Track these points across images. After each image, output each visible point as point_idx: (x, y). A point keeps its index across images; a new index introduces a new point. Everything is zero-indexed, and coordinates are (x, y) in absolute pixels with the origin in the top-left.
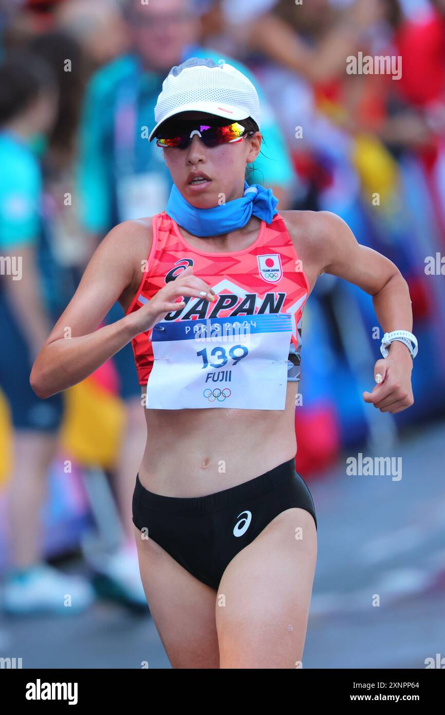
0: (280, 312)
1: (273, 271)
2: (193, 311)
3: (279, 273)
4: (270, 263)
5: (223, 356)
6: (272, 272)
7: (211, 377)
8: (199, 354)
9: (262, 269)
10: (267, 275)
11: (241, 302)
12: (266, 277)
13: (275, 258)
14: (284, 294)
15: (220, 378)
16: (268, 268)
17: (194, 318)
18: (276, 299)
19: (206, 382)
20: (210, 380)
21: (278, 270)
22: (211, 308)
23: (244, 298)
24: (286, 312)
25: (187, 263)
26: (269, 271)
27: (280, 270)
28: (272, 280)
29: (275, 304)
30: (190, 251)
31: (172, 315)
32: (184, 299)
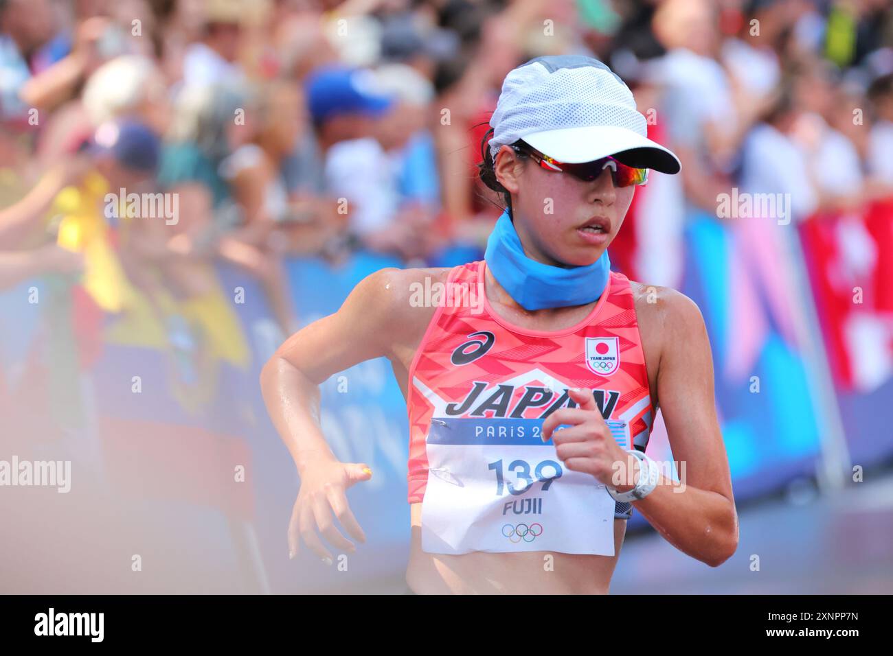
0: (610, 418)
1: (606, 359)
2: (488, 404)
3: (615, 363)
4: (602, 348)
5: (526, 475)
6: (605, 361)
7: (510, 507)
8: (491, 467)
9: (590, 356)
10: (597, 365)
11: (558, 399)
12: (596, 367)
13: (612, 343)
14: (618, 394)
15: (526, 509)
16: (599, 355)
17: (490, 415)
18: (606, 400)
19: (504, 514)
20: (510, 511)
21: (614, 359)
22: (513, 403)
23: (562, 393)
24: (618, 418)
25: (485, 338)
26: (600, 358)
27: (616, 359)
28: (603, 371)
29: (605, 406)
30: (493, 320)
31: (456, 408)
32: (475, 386)
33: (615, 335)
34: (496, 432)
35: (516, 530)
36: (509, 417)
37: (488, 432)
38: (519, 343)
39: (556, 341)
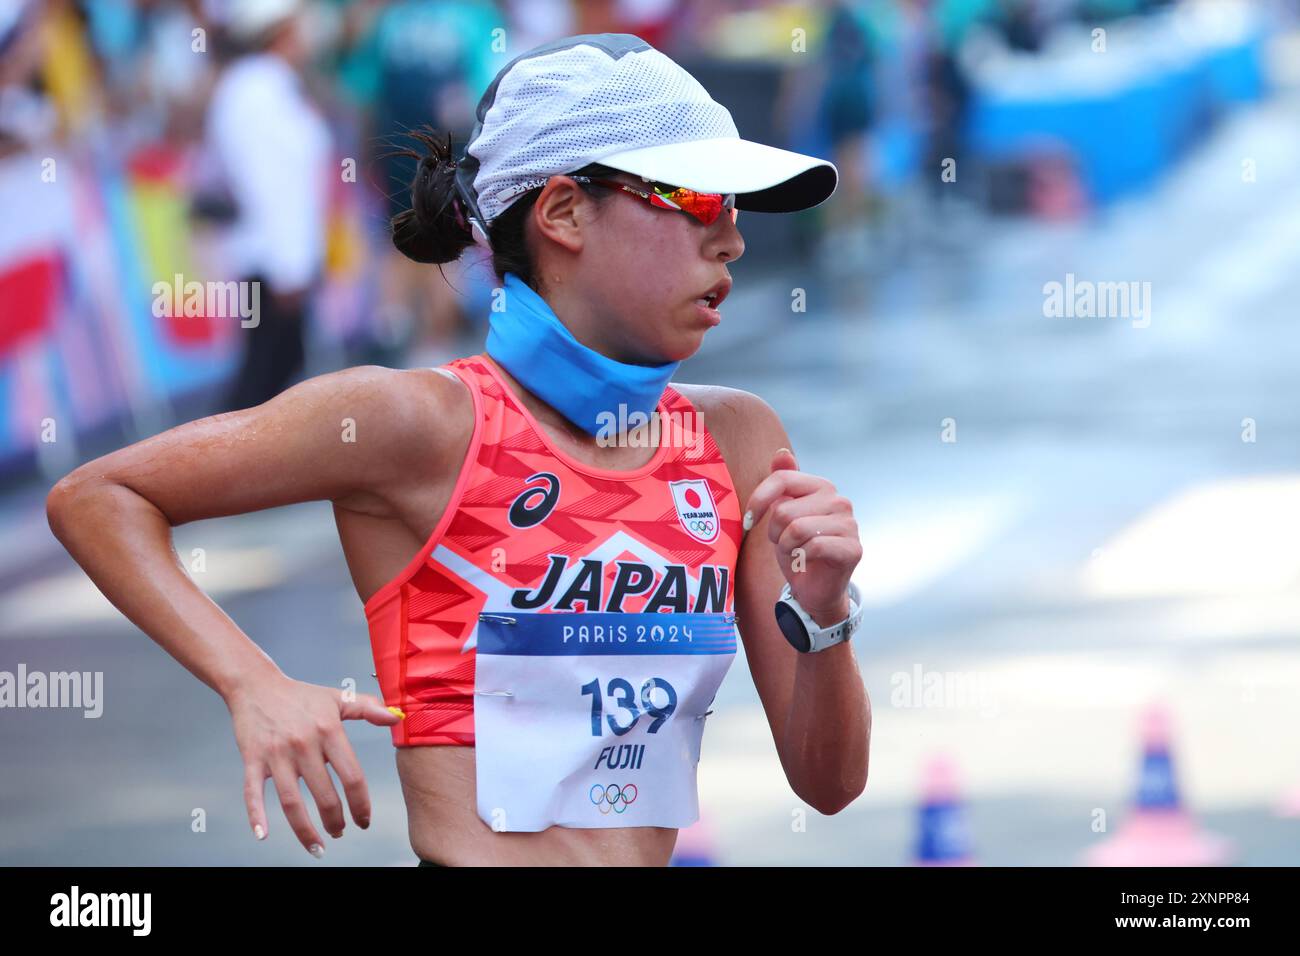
0: (724, 610)
1: (702, 515)
3: (713, 522)
4: (693, 498)
5: (629, 702)
6: (702, 519)
9: (682, 511)
10: (695, 526)
12: (691, 527)
13: (700, 488)
15: (623, 760)
16: (694, 510)
18: (719, 580)
20: (604, 764)
21: (711, 515)
23: (665, 572)
24: (730, 610)
25: (548, 483)
26: (695, 515)
27: (714, 515)
28: (705, 536)
29: (719, 591)
30: (552, 455)
31: (531, 597)
32: (552, 562)
33: (701, 477)
34: (592, 636)
35: (606, 795)
36: (605, 612)
37: (581, 635)
38: (590, 490)
39: (633, 486)
